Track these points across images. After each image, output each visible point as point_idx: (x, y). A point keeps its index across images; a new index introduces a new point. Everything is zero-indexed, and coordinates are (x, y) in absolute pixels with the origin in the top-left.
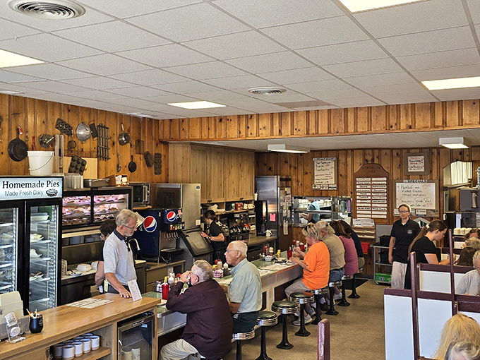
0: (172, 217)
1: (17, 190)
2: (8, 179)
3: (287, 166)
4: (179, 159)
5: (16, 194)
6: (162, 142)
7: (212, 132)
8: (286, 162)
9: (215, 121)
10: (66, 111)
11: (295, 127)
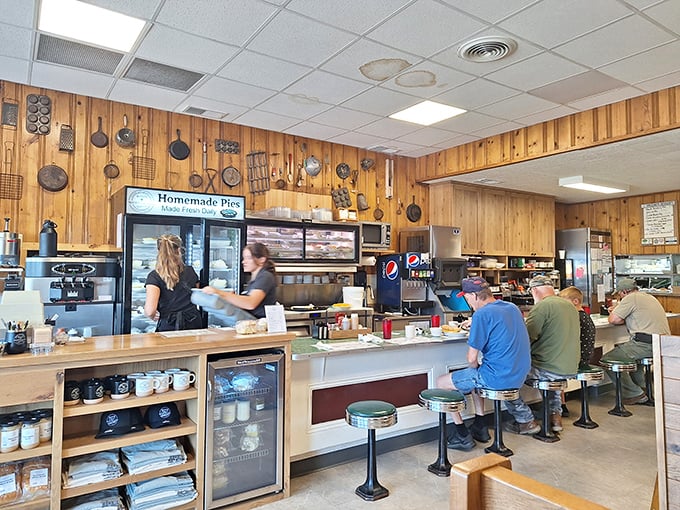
0: (415, 262)
1: (180, 206)
2: (166, 193)
3: (606, 218)
4: (440, 202)
5: (176, 210)
6: (419, 183)
7: (471, 161)
8: (604, 213)
9: (474, 146)
10: (292, 143)
11: (577, 134)
